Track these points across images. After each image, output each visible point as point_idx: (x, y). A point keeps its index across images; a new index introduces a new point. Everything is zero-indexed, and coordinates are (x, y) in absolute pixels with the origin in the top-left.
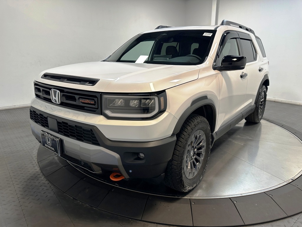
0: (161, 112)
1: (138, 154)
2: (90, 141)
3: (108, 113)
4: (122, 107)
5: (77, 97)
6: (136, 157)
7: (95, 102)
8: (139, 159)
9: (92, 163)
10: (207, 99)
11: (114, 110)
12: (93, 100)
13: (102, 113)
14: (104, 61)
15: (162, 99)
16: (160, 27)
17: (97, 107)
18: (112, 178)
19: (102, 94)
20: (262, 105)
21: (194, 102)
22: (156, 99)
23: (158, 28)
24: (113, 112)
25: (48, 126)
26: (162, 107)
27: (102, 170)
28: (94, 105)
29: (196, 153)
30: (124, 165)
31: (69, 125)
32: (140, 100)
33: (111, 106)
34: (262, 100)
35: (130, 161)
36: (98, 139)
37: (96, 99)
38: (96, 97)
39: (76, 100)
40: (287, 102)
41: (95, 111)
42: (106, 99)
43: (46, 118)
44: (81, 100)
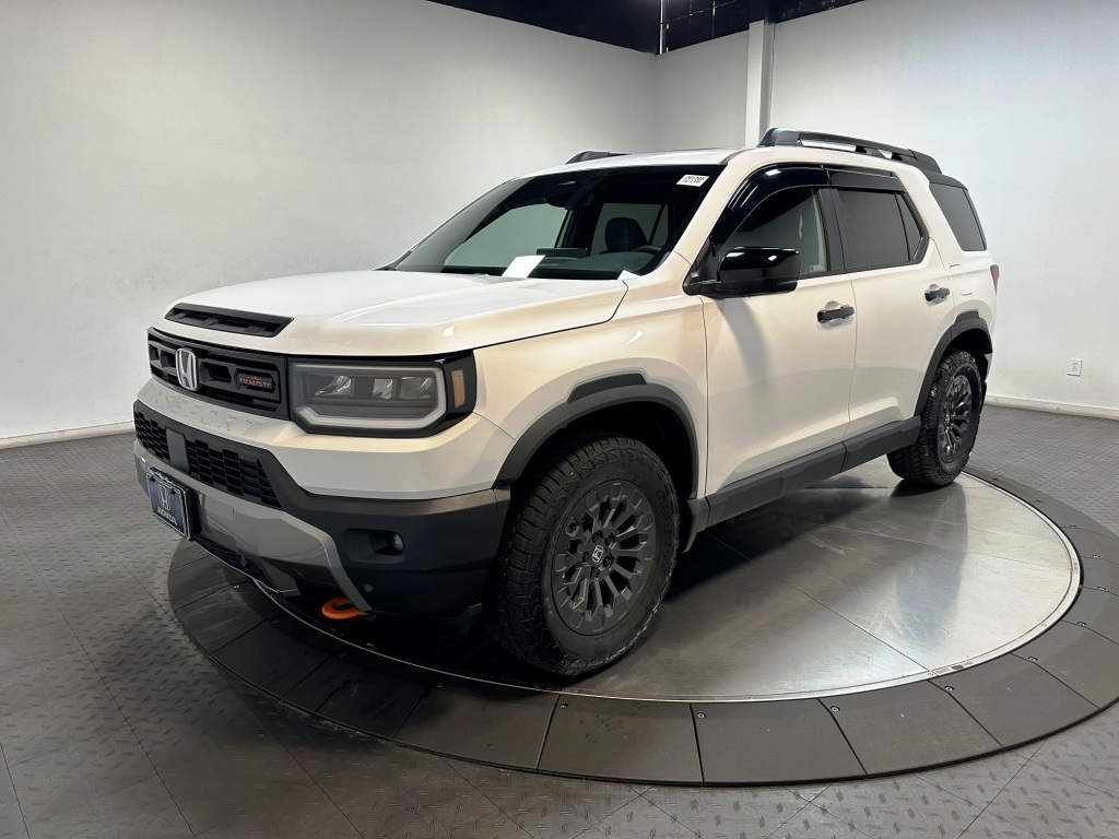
0: (454, 416)
1: (389, 535)
2: (257, 495)
3: (308, 414)
4: (349, 397)
5: (232, 368)
6: (385, 544)
7: (273, 384)
8: (392, 551)
9: (264, 558)
10: (644, 383)
11: (324, 407)
12: (269, 376)
13: (291, 416)
14: (386, 269)
15: (458, 377)
16: (585, 156)
17: (278, 399)
18: (327, 610)
19: (289, 359)
20: (964, 421)
21: (580, 392)
22: (439, 375)
23: (578, 158)
24: (321, 413)
25: (167, 456)
26: (460, 399)
27: (299, 582)
28: (272, 391)
29: (615, 557)
30: (346, 569)
31: (211, 450)
32: (397, 378)
33: (320, 396)
34: (962, 403)
35: (365, 556)
36: (274, 488)
37: (274, 374)
38: (273, 367)
39: (230, 378)
40: (1013, 403)
41: (274, 410)
42: (305, 373)
43: (164, 432)
44: (243, 379)
